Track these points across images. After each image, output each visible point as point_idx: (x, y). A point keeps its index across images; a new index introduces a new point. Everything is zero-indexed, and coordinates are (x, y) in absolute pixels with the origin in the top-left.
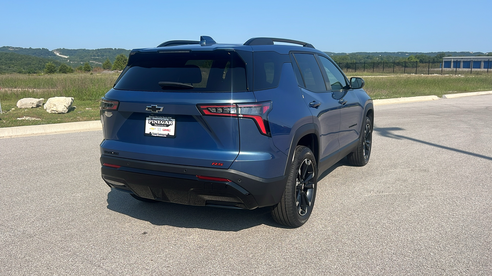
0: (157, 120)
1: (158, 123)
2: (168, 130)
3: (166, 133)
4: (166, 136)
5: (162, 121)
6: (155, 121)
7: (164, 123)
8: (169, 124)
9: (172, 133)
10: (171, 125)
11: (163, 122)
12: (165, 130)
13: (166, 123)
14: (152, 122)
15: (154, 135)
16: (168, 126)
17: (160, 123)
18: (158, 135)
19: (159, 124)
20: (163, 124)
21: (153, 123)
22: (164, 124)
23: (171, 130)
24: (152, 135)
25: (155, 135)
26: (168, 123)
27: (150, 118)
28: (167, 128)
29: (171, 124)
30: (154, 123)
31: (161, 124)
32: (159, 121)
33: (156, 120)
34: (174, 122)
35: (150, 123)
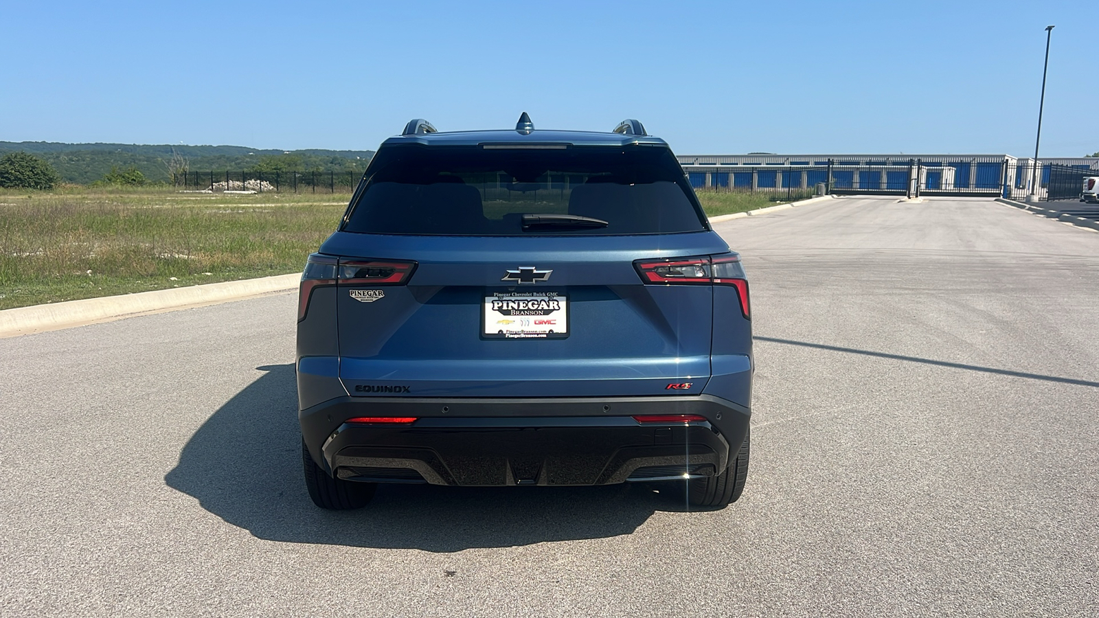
0: (517, 302)
1: (521, 308)
2: (549, 322)
3: (546, 328)
4: (545, 336)
5: (530, 304)
6: (511, 304)
7: (536, 306)
8: (551, 308)
9: (560, 327)
10: (555, 310)
11: (533, 304)
12: (541, 323)
13: (541, 306)
14: (502, 306)
15: (512, 336)
16: (547, 312)
17: (527, 308)
18: (523, 336)
19: (524, 310)
20: (534, 310)
21: (505, 308)
22: (537, 310)
23: (558, 321)
24: (507, 335)
25: (516, 336)
26: (549, 306)
27: (497, 298)
28: (545, 318)
29: (556, 308)
30: (510, 308)
31: (529, 309)
32: (521, 303)
33: (514, 302)
34: (563, 304)
35: (496, 308)
